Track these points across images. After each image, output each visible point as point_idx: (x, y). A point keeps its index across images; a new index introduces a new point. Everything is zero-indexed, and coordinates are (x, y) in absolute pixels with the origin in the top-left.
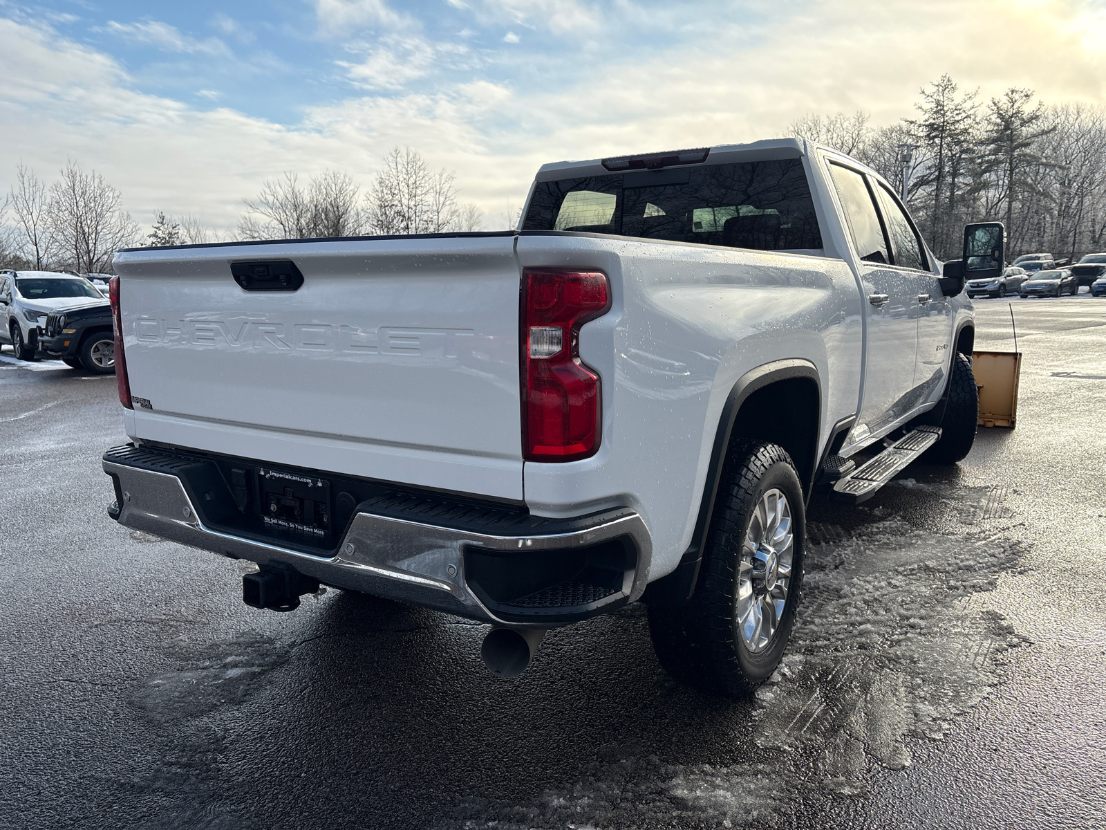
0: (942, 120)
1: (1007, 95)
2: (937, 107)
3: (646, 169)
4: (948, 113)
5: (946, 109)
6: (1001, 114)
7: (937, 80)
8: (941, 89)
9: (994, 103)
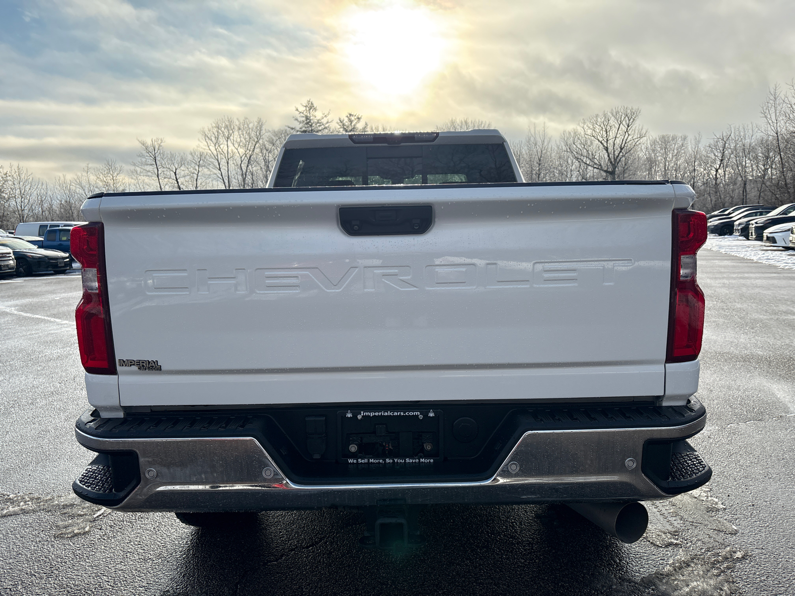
0: (310, 129)
1: (347, 117)
2: (307, 120)
3: (386, 145)
4: (314, 125)
5: (312, 121)
6: (345, 129)
7: (305, 103)
8: (308, 109)
9: (340, 121)
